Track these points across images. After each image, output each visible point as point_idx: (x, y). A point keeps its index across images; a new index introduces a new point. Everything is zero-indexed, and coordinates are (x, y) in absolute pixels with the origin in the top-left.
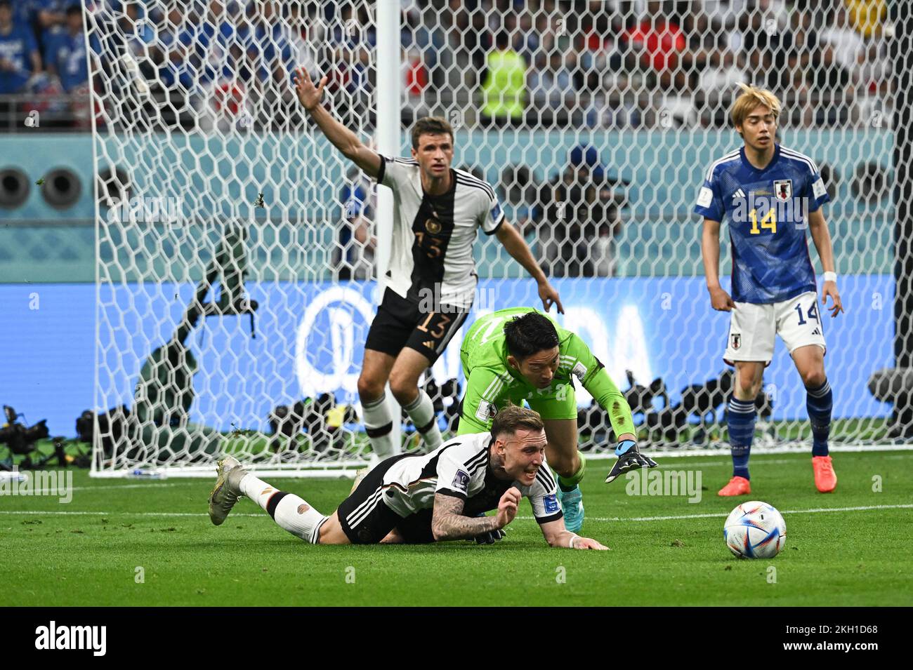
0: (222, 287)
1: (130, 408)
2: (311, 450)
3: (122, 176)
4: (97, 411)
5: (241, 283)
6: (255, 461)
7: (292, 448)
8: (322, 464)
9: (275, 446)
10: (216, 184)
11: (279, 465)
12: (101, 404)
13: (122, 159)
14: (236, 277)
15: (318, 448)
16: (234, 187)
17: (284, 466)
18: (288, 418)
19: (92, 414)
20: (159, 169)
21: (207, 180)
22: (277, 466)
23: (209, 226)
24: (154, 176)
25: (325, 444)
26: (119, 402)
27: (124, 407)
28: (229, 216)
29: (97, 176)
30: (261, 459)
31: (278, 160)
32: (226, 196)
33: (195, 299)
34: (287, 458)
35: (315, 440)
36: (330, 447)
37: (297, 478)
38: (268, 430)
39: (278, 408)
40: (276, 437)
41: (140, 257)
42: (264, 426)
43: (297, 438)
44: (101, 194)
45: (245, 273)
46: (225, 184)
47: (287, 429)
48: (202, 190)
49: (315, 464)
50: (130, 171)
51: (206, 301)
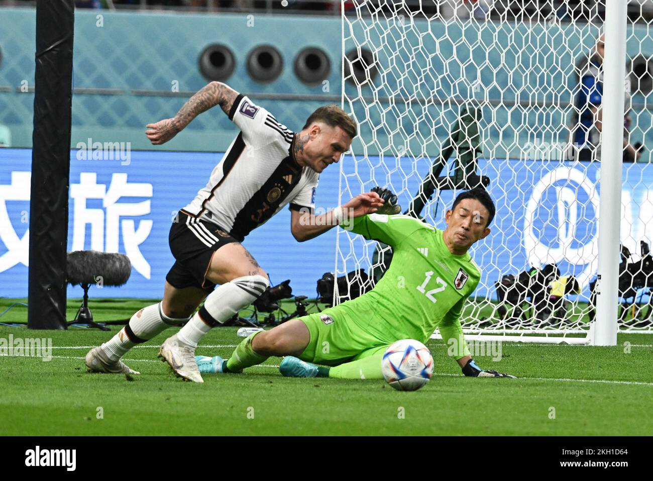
0: (457, 163)
1: (368, 272)
2: (534, 317)
3: (367, 56)
4: (337, 274)
5: (474, 160)
6: (482, 326)
7: (516, 315)
8: (543, 331)
9: (501, 312)
10: (454, 66)
11: (505, 331)
12: (341, 269)
13: (368, 42)
14: (470, 154)
15: (540, 316)
16: (471, 70)
17: (509, 331)
18: (514, 286)
19: (332, 277)
20: (402, 51)
21: (446, 63)
22: (501, 331)
23: (446, 104)
24: (397, 57)
25: (548, 312)
26: (358, 266)
27: (362, 270)
28: (466, 97)
29: (344, 56)
30: (488, 324)
31: (512, 46)
32: (463, 78)
33: (431, 173)
34: (512, 323)
35: (538, 308)
36: (552, 316)
37: (520, 342)
38: (495, 297)
39: (505, 277)
40: (502, 303)
41: (381, 132)
42: (491, 293)
43: (521, 305)
44: (347, 73)
45: (478, 151)
46: (463, 67)
47: (513, 297)
48: (441, 73)
49: (538, 331)
50: (376, 51)
51: (441, 175)
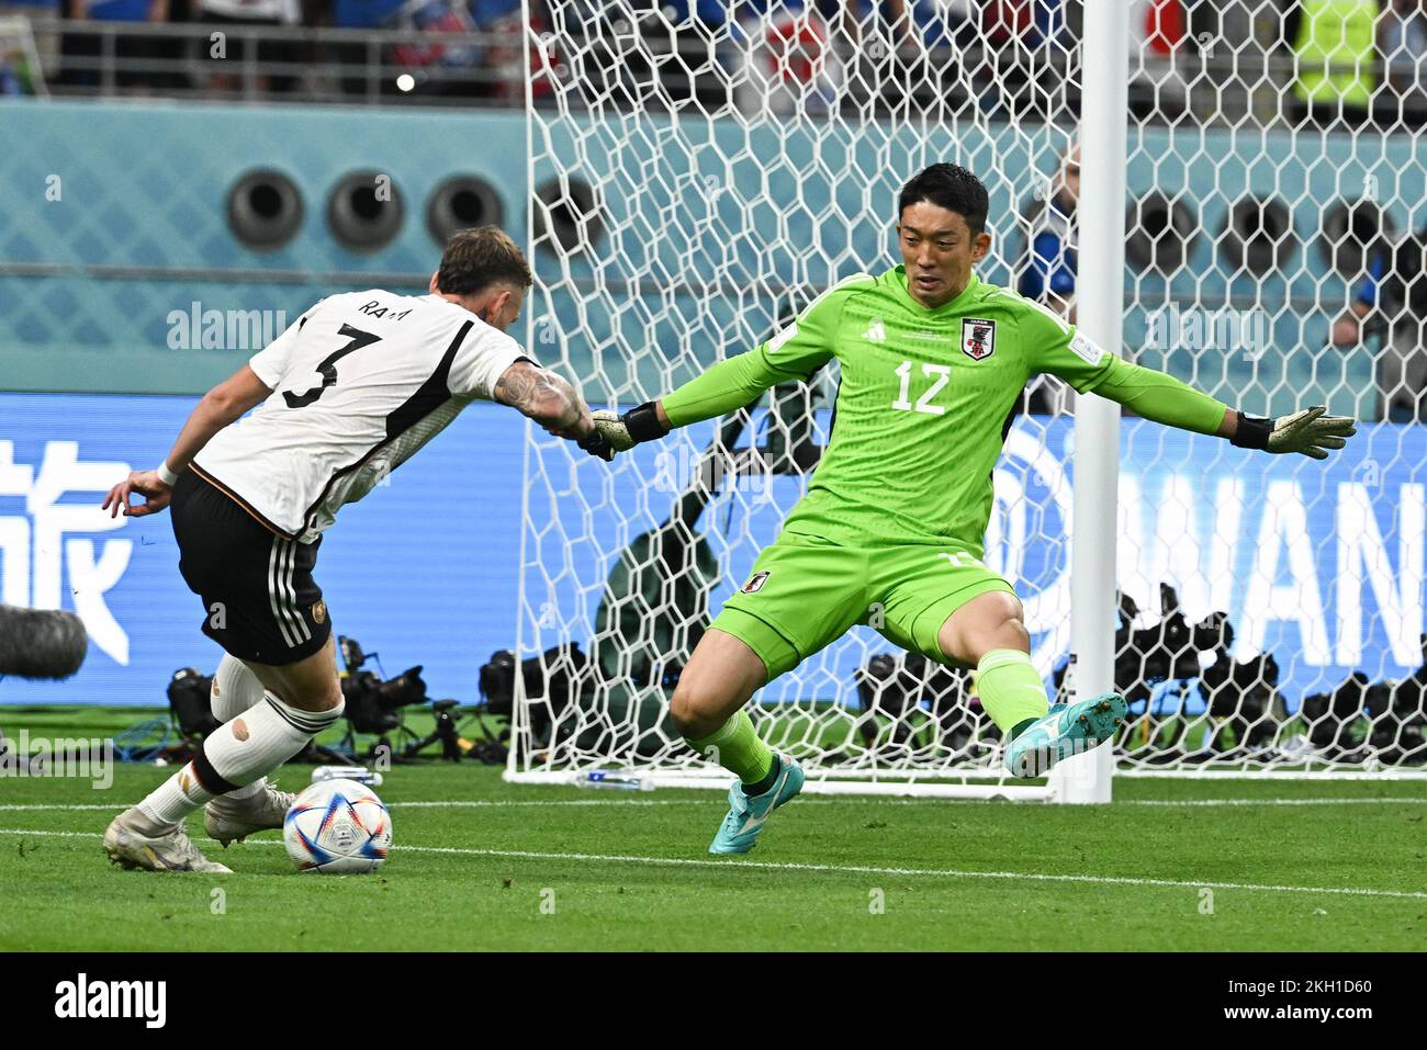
0: (772, 417)
1: (585, 649)
2: (937, 744)
3: (581, 193)
4: (520, 653)
5: (808, 413)
6: (828, 762)
7: (899, 738)
8: (956, 772)
9: (868, 733)
10: (764, 216)
11: (876, 772)
12: (529, 641)
13: (583, 163)
14: (800, 399)
15: (950, 741)
16: (799, 223)
17: (883, 773)
18: (893, 679)
19: (511, 659)
20: (654, 184)
21: (747, 209)
22: (868, 772)
23: (748, 296)
24: (644, 196)
25: (965, 732)
26: (564, 637)
27: (574, 646)
28: (788, 280)
29: (532, 194)
30: (840, 758)
31: (887, 173)
32: (782, 241)
33: (718, 440)
34: (890, 757)
35: (945, 725)
36: (974, 740)
37: (908, 797)
38: (855, 702)
39: (875, 658)
40: (870, 715)
41: (611, 355)
42: (846, 693)
43: (909, 719)
44: (540, 229)
45: (816, 393)
46: (782, 217)
47: (892, 701)
48: (736, 228)
49: (944, 772)
50: (598, 185)
51: (738, 444)
